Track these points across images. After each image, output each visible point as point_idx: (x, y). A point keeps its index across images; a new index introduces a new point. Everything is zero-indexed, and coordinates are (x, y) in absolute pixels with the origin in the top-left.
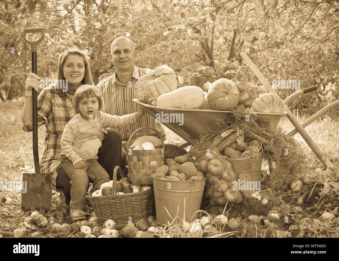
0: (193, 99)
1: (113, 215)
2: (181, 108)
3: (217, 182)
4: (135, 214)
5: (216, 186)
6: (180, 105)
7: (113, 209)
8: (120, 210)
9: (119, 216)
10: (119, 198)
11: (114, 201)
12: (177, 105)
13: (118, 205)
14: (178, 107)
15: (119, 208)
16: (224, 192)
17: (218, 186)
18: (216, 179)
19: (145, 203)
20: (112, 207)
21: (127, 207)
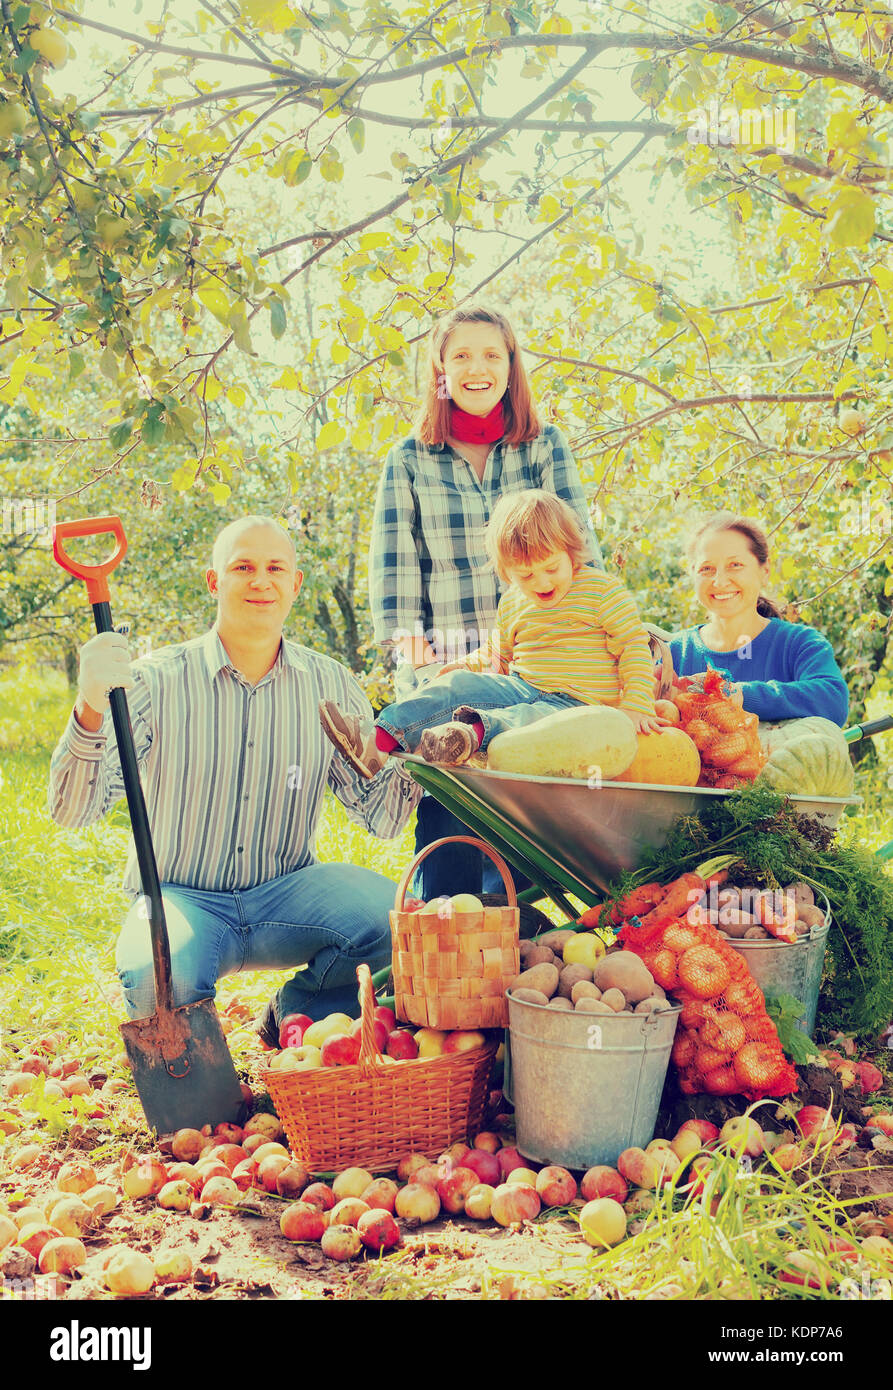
0: (608, 748)
1: (358, 1133)
2: (570, 776)
3: (711, 1020)
4: (431, 1129)
5: (708, 1033)
6: (567, 769)
7: (360, 1114)
8: (384, 1114)
9: (377, 1136)
10: (384, 1076)
11: (365, 1085)
12: (557, 768)
13: (380, 1097)
14: (562, 773)
15: (381, 1110)
16: (734, 1054)
17: (714, 1032)
18: (708, 1010)
19: (466, 1090)
20: (358, 1104)
21: (407, 1105)
